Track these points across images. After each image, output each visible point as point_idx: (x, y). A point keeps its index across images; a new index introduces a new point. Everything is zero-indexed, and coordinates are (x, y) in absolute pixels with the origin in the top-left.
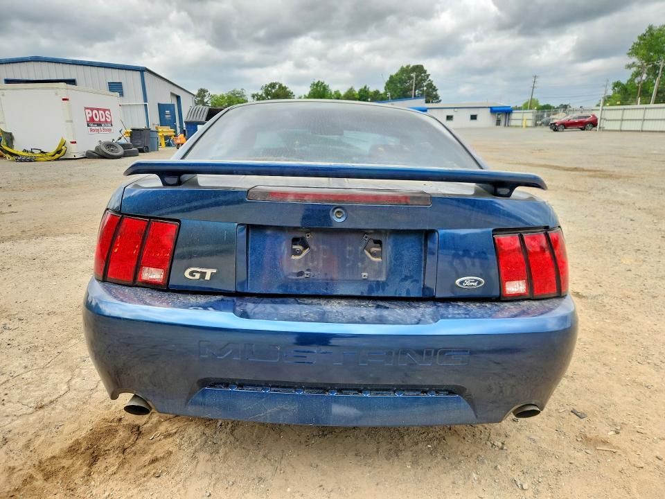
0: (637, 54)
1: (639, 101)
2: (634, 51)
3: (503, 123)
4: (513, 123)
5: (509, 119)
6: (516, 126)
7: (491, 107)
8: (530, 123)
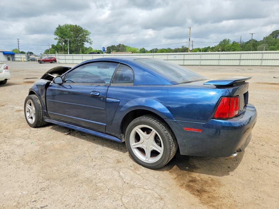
0: (57, 35)
1: (68, 52)
2: (56, 34)
3: (11, 59)
4: (16, 59)
5: (14, 58)
6: (19, 61)
7: (3, 52)
8: (25, 60)
